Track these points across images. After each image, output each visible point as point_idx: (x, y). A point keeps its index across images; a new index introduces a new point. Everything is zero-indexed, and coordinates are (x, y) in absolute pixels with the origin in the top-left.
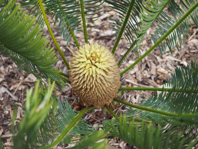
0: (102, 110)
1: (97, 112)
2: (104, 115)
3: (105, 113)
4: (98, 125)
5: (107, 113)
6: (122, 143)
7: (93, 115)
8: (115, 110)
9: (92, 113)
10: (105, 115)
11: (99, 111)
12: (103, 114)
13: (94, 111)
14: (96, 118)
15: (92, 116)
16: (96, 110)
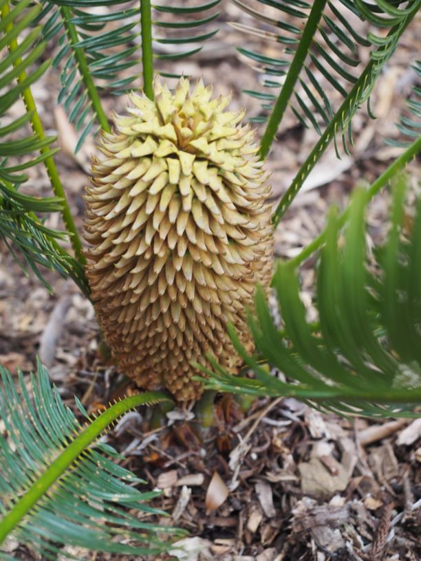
0: (196, 418)
1: (177, 422)
2: (201, 440)
3: (205, 431)
4: (179, 477)
5: (215, 430)
6: (265, 555)
7: (158, 437)
8: (244, 423)
9: (158, 430)
10: (207, 438)
11: (183, 421)
12: (197, 433)
13: (167, 420)
14: (168, 451)
15: (153, 443)
16: (173, 416)
